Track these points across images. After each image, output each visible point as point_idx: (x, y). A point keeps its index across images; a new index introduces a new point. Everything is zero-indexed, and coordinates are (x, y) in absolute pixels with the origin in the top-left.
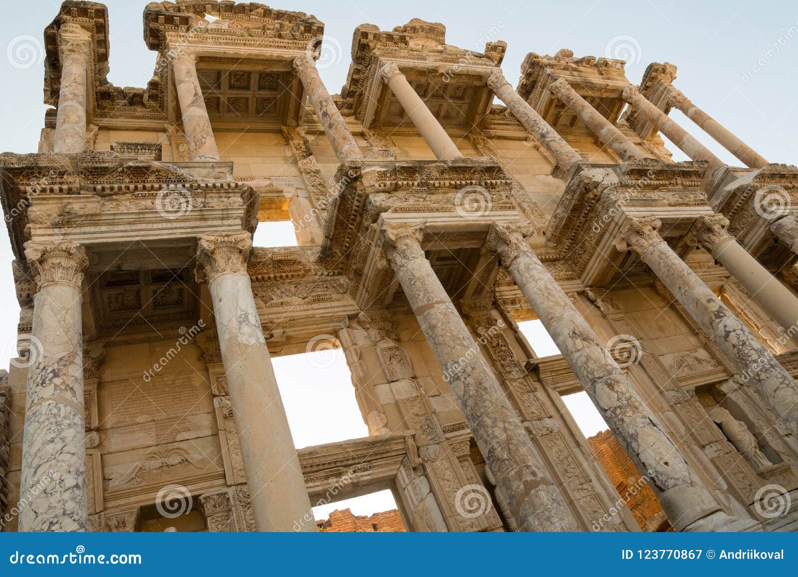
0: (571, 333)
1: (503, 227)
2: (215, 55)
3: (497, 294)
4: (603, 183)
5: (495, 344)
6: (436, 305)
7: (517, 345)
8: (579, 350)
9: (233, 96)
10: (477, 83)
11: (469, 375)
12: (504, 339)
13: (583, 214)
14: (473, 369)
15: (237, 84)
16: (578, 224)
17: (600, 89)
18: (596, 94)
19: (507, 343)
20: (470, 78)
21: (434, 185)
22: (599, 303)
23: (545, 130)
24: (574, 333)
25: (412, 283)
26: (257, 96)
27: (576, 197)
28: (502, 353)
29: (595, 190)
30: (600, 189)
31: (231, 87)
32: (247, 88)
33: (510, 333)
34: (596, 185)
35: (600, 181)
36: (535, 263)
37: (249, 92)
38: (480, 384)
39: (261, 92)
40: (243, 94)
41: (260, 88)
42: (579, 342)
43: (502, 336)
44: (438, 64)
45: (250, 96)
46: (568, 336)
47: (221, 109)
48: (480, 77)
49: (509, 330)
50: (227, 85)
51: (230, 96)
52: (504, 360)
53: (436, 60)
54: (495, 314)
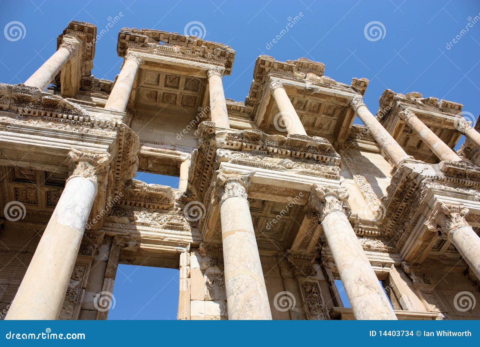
0: (357, 279)
1: (322, 189)
2: (155, 61)
3: (322, 252)
4: (422, 174)
5: (308, 290)
6: (236, 232)
7: (328, 295)
8: (360, 296)
9: (167, 92)
10: (342, 104)
11: (241, 292)
12: (318, 288)
13: (404, 199)
14: (247, 287)
15: (170, 84)
16: (400, 208)
17: (440, 122)
18: (437, 125)
19: (319, 292)
20: (337, 100)
21: (273, 151)
22: (413, 277)
23: (385, 136)
24: (360, 280)
25: (226, 214)
26: (183, 94)
27: (400, 184)
28: (313, 298)
29: (415, 180)
30: (419, 179)
31: (166, 86)
32: (177, 88)
33: (326, 284)
34: (417, 175)
35: (419, 172)
36: (342, 219)
37: (177, 90)
38: (248, 301)
39: (186, 91)
40: (173, 91)
41: (185, 89)
42: (362, 288)
43: (317, 285)
44: (313, 86)
45: (178, 93)
46: (353, 282)
47: (158, 100)
48: (344, 100)
49: (325, 282)
50: (163, 84)
51: (164, 91)
52: (313, 304)
53: (313, 84)
54: (317, 267)
